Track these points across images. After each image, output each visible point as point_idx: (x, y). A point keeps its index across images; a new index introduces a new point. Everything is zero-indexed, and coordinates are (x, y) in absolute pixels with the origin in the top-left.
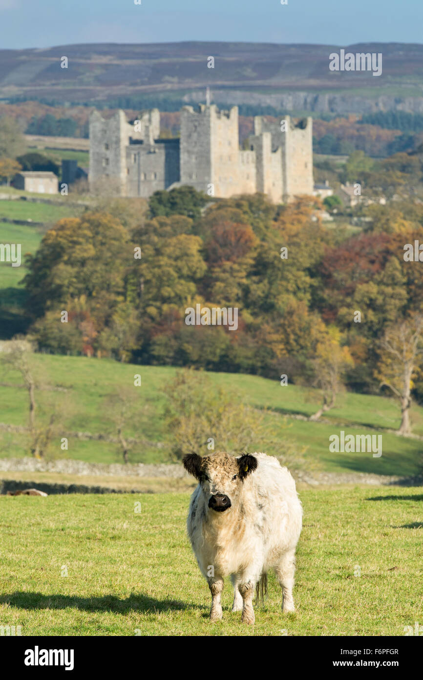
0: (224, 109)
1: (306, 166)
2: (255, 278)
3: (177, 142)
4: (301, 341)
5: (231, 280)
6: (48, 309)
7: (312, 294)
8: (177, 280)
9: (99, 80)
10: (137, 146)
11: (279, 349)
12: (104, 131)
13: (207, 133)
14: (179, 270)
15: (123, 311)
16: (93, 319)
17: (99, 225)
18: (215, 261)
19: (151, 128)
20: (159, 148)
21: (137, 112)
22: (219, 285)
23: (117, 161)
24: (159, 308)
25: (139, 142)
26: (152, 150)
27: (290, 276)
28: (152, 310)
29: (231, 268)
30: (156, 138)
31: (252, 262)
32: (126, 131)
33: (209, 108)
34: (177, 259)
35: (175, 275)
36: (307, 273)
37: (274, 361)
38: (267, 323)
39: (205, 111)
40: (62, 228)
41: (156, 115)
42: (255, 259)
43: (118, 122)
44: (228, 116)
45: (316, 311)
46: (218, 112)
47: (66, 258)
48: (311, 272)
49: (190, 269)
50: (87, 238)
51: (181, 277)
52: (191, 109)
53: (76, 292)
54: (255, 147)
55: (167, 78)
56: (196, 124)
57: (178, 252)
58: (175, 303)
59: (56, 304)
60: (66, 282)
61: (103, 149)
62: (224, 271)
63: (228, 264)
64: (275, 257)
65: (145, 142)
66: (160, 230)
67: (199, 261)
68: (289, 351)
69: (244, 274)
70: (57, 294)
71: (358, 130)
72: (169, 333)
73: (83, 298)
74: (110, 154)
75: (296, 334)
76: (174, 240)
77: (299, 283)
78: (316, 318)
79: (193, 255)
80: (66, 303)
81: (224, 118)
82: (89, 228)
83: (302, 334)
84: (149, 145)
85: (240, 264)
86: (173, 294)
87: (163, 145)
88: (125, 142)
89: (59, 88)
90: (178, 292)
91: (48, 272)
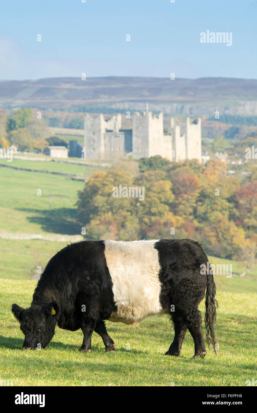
0: (156, 114)
1: (198, 144)
2: (200, 203)
3: (131, 131)
4: (225, 236)
5: (187, 204)
6: (91, 219)
7: (230, 212)
8: (159, 204)
9: (67, 97)
10: (110, 133)
11: (213, 240)
12: (92, 125)
13: (147, 127)
14: (160, 199)
15: (131, 220)
16: (115, 224)
17: (117, 175)
18: (178, 194)
19: (117, 124)
20: (122, 134)
21: (109, 116)
22: (181, 207)
23: (99, 141)
24: (150, 219)
25: (111, 131)
26: (118, 135)
27: (218, 202)
28: (146, 220)
29: (188, 198)
30: (120, 129)
31: (198, 195)
32: (104, 125)
33: (148, 113)
34: (159, 193)
35: (158, 201)
36: (227, 200)
37: (211, 247)
38: (207, 226)
39: (146, 115)
40: (97, 177)
41: (119, 117)
42: (199, 193)
43: (100, 120)
44: (158, 118)
45: (232, 221)
46: (153, 116)
47: (100, 192)
48: (229, 200)
49: (165, 198)
50: (111, 182)
51: (161, 202)
52: (138, 114)
53: (106, 210)
54: (171, 133)
55: (102, 96)
56: (141, 121)
57: (159, 190)
58: (158, 216)
59: (95, 216)
60: (101, 205)
61: (92, 135)
62: (184, 200)
63: (185, 196)
64: (211, 193)
65: (114, 131)
66: (149, 178)
67: (170, 194)
68: (219, 241)
69: (194, 201)
70: (95, 211)
71: (209, 124)
72: (156, 232)
73: (110, 214)
74: (95, 137)
75: (222, 232)
76: (157, 184)
77: (223, 206)
78: (232, 224)
79: (167, 192)
80: (101, 216)
81: (155, 119)
82: (112, 177)
83: (225, 232)
84: (116, 133)
85: (192, 196)
86: (157, 211)
87: (123, 133)
88: (103, 131)
89: (45, 101)
90: (160, 210)
91: (90, 200)
